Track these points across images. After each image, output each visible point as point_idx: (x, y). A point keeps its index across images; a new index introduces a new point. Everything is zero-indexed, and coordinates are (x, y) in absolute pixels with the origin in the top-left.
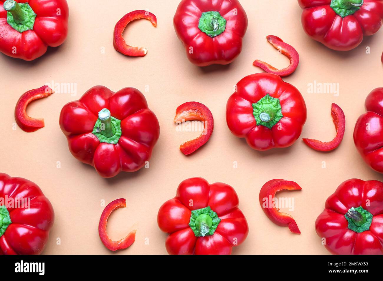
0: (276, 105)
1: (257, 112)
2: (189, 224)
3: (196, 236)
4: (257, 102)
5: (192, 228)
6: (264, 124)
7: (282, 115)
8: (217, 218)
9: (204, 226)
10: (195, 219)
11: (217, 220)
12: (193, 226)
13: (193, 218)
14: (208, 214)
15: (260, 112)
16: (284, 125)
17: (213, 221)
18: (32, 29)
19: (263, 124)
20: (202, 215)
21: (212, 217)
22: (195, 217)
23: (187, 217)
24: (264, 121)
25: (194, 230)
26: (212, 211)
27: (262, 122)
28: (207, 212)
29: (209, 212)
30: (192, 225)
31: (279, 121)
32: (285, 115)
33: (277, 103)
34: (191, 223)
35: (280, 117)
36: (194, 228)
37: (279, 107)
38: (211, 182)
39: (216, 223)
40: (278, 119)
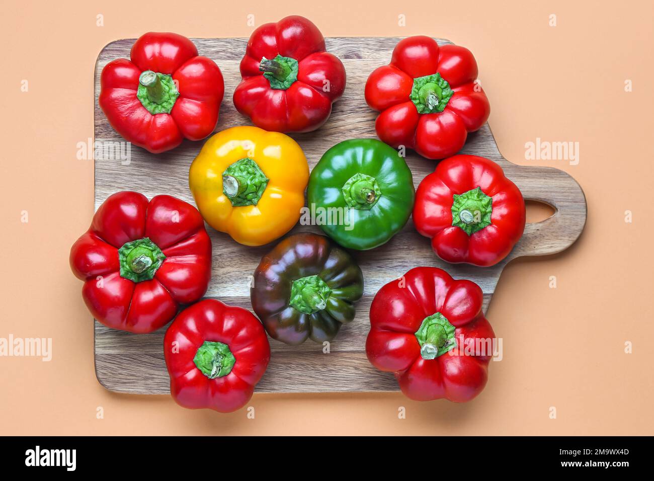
0: (485, 206)
1: (457, 208)
2: (410, 95)
3: (419, 112)
4: (461, 194)
5: (414, 101)
6: (463, 227)
7: (490, 222)
8: (449, 89)
9: (432, 96)
10: (419, 90)
11: (448, 92)
12: (415, 99)
13: (416, 88)
14: (437, 82)
15: (462, 209)
16: (490, 235)
17: (444, 93)
18: (169, 113)
19: (461, 225)
20: (428, 84)
21: (442, 87)
22: (419, 86)
23: (407, 86)
24: (464, 222)
25: (417, 104)
26: (441, 80)
27: (461, 222)
28: (435, 80)
29: (438, 80)
30: (413, 97)
31: (484, 228)
32: (493, 222)
33: (488, 204)
34: (413, 95)
35: (487, 224)
36: (416, 102)
37: (489, 209)
38: (440, 44)
39: (447, 96)
40: (484, 225)
